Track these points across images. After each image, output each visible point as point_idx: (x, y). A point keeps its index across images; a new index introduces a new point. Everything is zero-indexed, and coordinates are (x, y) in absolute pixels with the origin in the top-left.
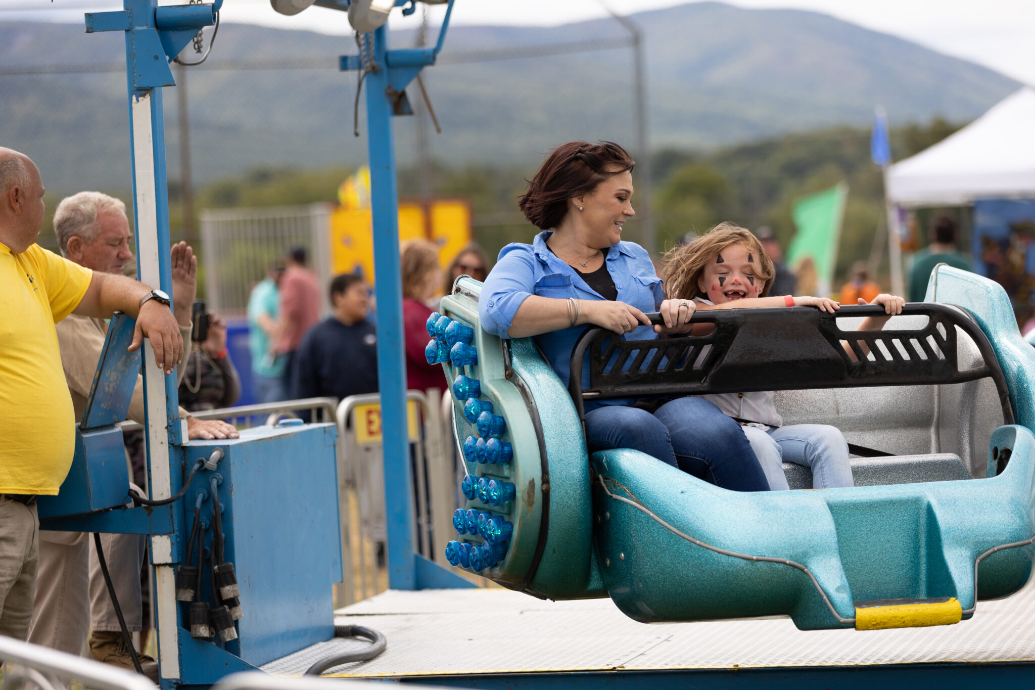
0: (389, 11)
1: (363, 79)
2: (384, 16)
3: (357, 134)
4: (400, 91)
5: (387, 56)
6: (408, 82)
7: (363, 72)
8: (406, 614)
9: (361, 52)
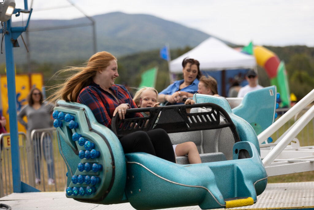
0: (11, 15)
1: (4, 36)
2: (10, 17)
3: (2, 53)
4: (15, 39)
5: (11, 28)
6: (18, 37)
7: (3, 34)
8: (18, 200)
9: (3, 28)
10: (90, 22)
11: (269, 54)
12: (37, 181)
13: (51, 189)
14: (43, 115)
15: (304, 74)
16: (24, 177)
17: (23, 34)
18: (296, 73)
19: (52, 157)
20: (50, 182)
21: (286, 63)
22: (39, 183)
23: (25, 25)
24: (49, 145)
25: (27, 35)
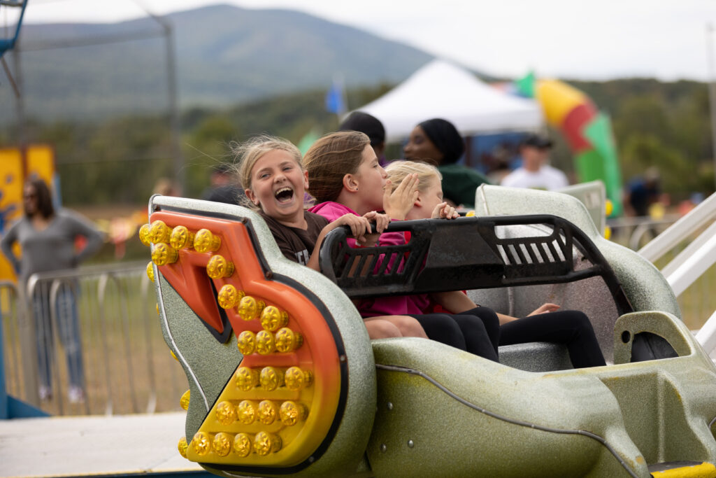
12: (43, 392)
13: (76, 411)
14: (53, 244)
16: (14, 385)
17: (8, 56)
19: (77, 336)
20: (73, 396)
22: (50, 397)
23: (10, 36)
24: (70, 312)
25: (17, 59)
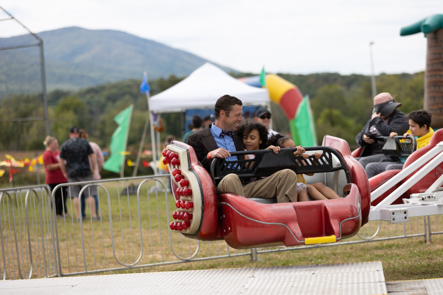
10: (37, 42)
11: (288, 86)
15: (336, 112)
18: (326, 111)
21: (311, 97)
